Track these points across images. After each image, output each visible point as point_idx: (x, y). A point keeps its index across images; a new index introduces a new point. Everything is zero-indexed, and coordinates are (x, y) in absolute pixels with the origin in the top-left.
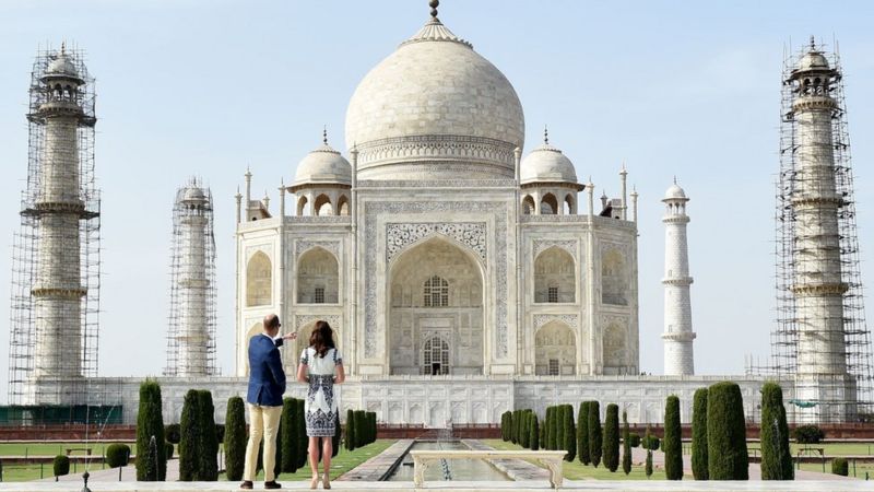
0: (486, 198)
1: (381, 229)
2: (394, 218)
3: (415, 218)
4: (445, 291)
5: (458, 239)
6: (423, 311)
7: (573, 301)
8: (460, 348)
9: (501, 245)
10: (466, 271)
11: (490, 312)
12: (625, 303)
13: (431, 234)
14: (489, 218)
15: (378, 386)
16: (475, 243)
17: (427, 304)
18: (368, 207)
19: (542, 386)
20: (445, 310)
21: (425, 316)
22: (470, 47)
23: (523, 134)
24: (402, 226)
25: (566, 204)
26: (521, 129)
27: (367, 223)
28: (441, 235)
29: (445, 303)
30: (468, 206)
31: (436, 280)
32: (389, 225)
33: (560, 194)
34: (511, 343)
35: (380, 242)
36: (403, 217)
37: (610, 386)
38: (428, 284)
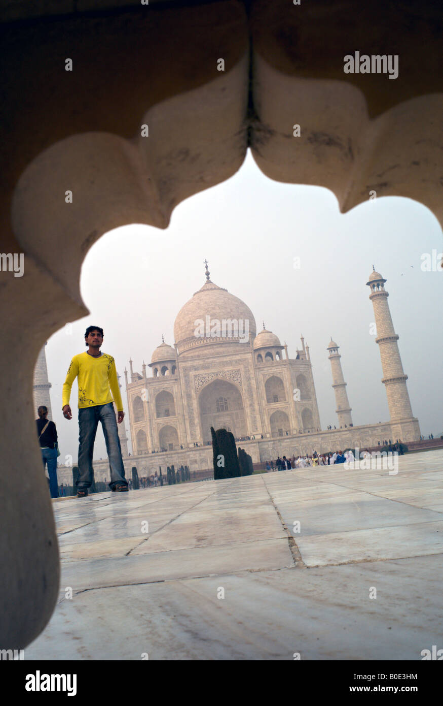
0: (238, 357)
1: (192, 378)
2: (197, 373)
3: (206, 371)
4: (226, 403)
5: (228, 378)
6: (217, 414)
7: (285, 400)
8: (236, 429)
9: (249, 379)
10: (234, 393)
11: (248, 410)
12: (310, 398)
13: (215, 378)
14: (241, 367)
15: (194, 452)
16: (235, 379)
17: (218, 411)
18: (185, 369)
19: (272, 442)
20: (227, 412)
21: (219, 416)
22: (226, 291)
23: (255, 327)
24: (201, 376)
25: (277, 356)
26: (254, 324)
27: (185, 376)
28: (220, 377)
29: (227, 409)
30: (230, 363)
31: (221, 399)
32: (195, 376)
33: (273, 352)
34: (259, 424)
35: (192, 384)
36: (201, 372)
37: (304, 438)
38: (217, 401)
